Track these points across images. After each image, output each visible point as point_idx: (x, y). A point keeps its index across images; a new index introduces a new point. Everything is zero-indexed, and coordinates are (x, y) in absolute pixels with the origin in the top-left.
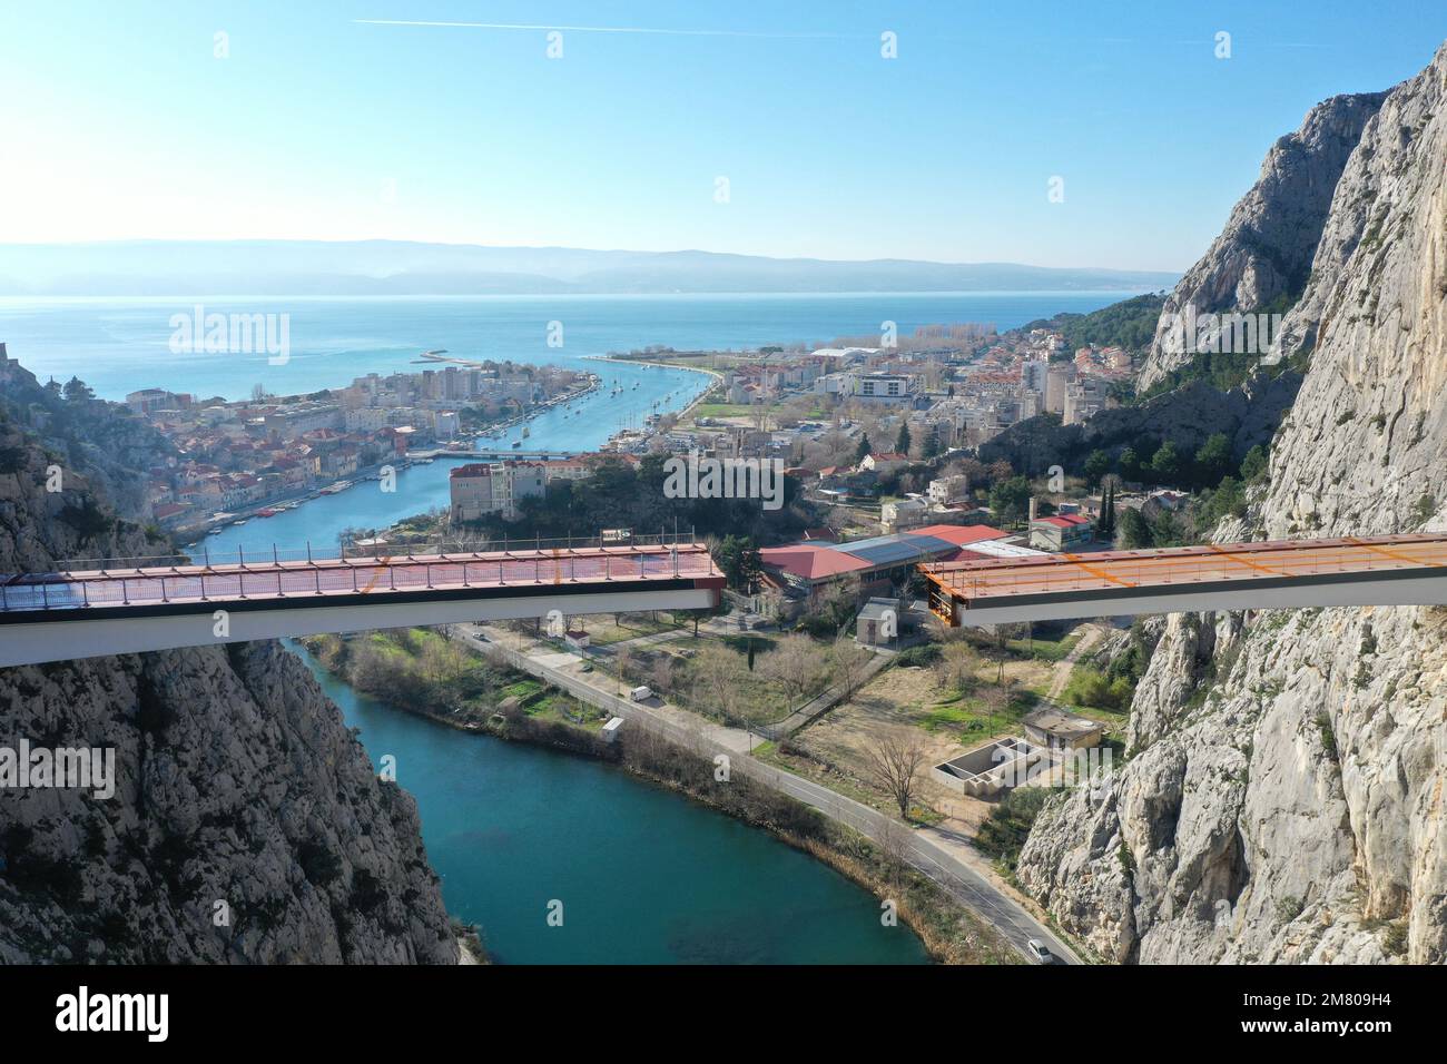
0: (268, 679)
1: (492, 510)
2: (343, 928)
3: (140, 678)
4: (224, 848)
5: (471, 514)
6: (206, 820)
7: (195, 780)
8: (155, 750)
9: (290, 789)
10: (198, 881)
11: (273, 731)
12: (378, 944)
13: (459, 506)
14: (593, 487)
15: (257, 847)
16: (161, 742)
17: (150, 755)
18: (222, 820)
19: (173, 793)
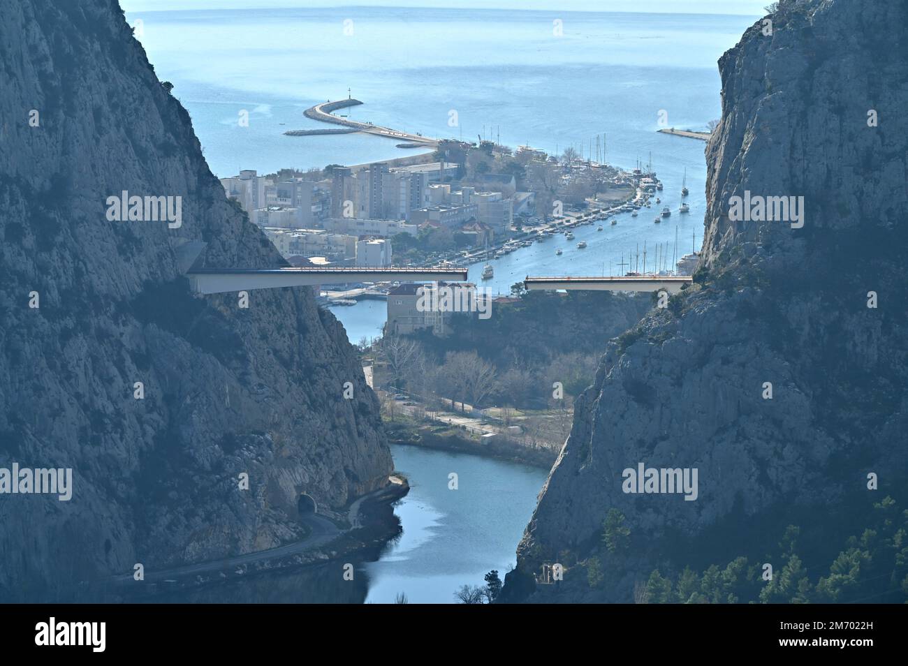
0: (332, 328)
1: (424, 327)
2: (356, 417)
3: (297, 318)
4: (323, 374)
5: (405, 328)
6: (317, 365)
7: (315, 352)
8: (304, 339)
9: (339, 367)
10: (316, 381)
11: (334, 346)
12: (367, 427)
13: (395, 321)
14: (518, 310)
15: (332, 378)
16: (304, 338)
17: (302, 341)
18: (323, 366)
19: (309, 353)
